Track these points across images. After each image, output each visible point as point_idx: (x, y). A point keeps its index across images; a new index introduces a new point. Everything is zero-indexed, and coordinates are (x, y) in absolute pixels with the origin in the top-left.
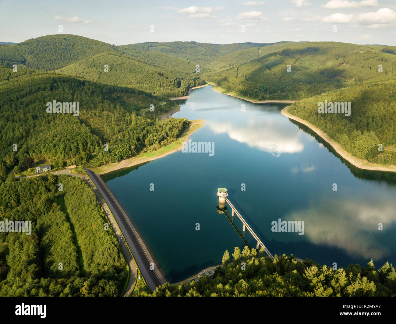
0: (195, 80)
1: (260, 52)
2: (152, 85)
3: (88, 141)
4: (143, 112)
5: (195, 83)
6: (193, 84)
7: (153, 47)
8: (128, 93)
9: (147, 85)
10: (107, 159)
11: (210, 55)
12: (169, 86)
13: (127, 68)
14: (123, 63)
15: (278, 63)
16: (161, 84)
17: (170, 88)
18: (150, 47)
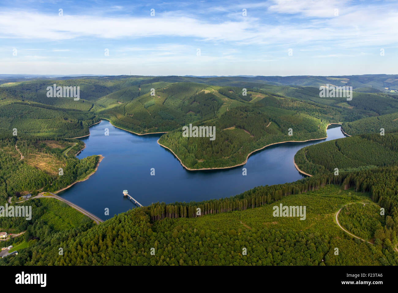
0: (92, 119)
1: (140, 89)
2: (61, 128)
3: (46, 178)
4: (65, 153)
5: (93, 121)
6: (92, 123)
7: (45, 85)
8: (50, 140)
9: (56, 129)
10: (60, 186)
11: (99, 91)
12: (75, 129)
13: (36, 116)
14: (31, 111)
15: (153, 104)
16: (69, 127)
17: (76, 130)
18: (43, 85)
